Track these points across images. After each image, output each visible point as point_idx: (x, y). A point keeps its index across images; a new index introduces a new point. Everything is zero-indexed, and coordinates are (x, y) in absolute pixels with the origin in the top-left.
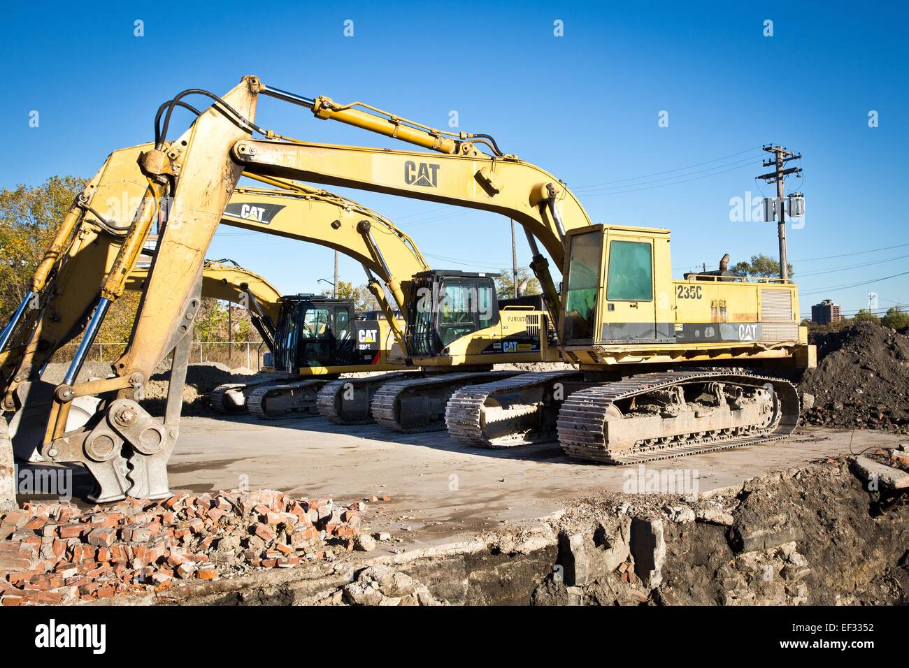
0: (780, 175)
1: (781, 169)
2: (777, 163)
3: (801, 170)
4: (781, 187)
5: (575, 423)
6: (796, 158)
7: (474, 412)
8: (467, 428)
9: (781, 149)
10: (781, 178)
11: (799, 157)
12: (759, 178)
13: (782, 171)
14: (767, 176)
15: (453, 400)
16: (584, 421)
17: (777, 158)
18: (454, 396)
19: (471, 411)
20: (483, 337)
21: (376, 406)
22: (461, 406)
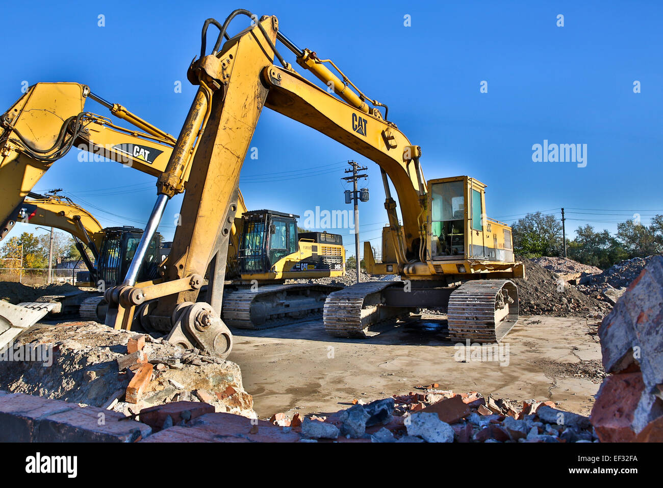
0: (356, 178)
1: (356, 175)
2: (354, 171)
3: (367, 176)
4: (356, 184)
5: (467, 315)
6: (364, 169)
7: (354, 311)
8: (347, 323)
9: (356, 164)
10: (356, 180)
11: (367, 169)
12: (343, 179)
13: (356, 176)
14: (348, 178)
15: (328, 303)
16: (475, 313)
17: (354, 168)
18: (328, 300)
19: (352, 310)
20: (292, 260)
21: (230, 310)
22: (340, 307)
